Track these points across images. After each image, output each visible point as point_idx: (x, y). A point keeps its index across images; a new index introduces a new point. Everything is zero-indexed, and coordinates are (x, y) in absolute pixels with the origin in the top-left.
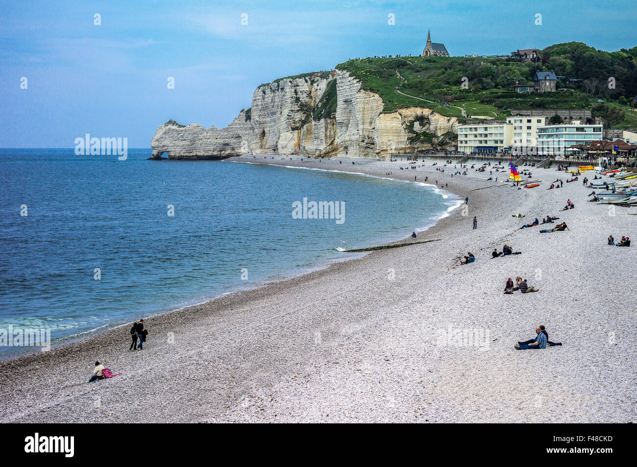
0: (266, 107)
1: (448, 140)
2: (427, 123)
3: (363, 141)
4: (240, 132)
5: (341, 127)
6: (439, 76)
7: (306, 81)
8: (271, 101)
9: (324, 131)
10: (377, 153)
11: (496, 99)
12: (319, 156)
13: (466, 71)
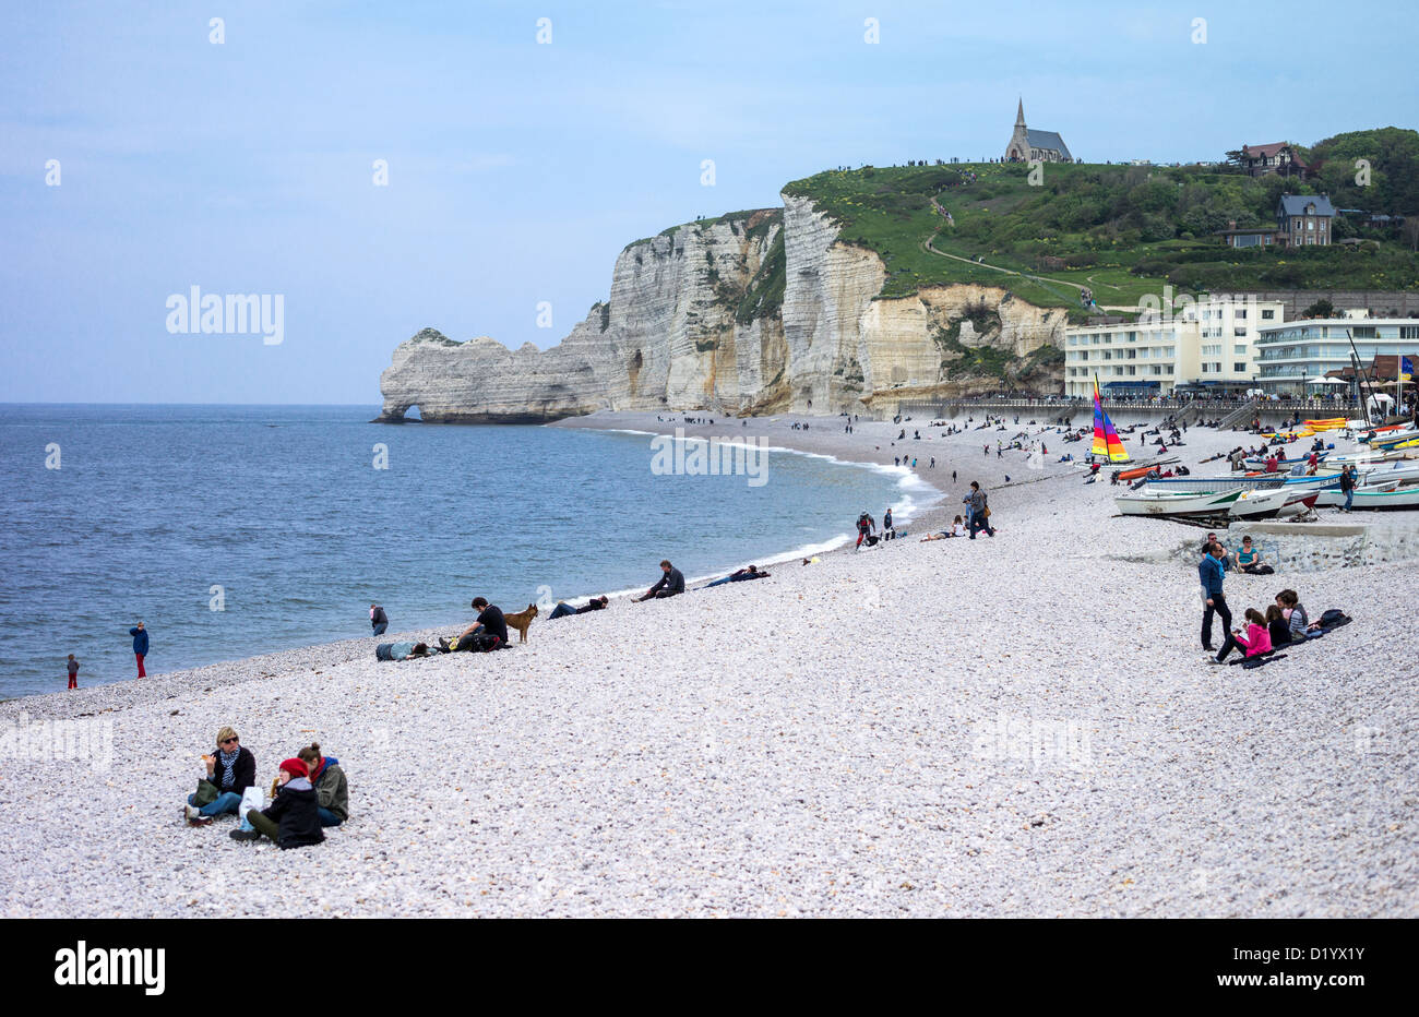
0: (643, 295)
1: (1040, 368)
2: (994, 323)
3: (840, 372)
4: (589, 358)
5: (796, 338)
6: (1035, 207)
7: (735, 231)
8: (653, 280)
9: (759, 349)
10: (864, 402)
11: (1173, 265)
12: (747, 412)
13: (1105, 197)
